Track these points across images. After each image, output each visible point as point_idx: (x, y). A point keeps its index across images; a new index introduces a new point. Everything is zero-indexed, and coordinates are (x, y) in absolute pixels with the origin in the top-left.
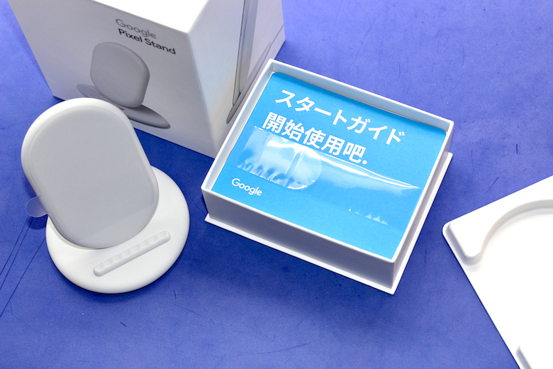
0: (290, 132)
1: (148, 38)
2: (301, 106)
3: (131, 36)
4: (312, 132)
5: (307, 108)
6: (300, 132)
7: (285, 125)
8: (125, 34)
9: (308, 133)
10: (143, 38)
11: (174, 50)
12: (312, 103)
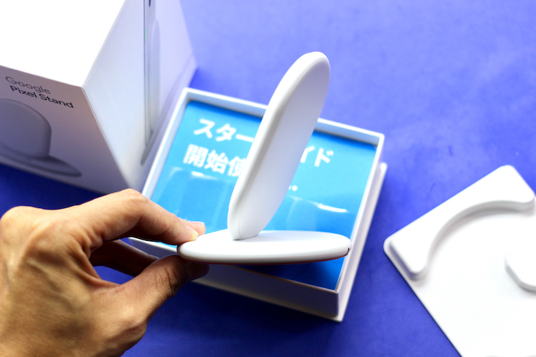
0: (214, 164)
1: (42, 93)
2: (221, 135)
3: (24, 93)
4: (237, 162)
5: (227, 137)
6: (223, 163)
7: (207, 157)
8: (17, 91)
9: (232, 163)
10: (37, 94)
11: (71, 104)
12: (233, 131)
